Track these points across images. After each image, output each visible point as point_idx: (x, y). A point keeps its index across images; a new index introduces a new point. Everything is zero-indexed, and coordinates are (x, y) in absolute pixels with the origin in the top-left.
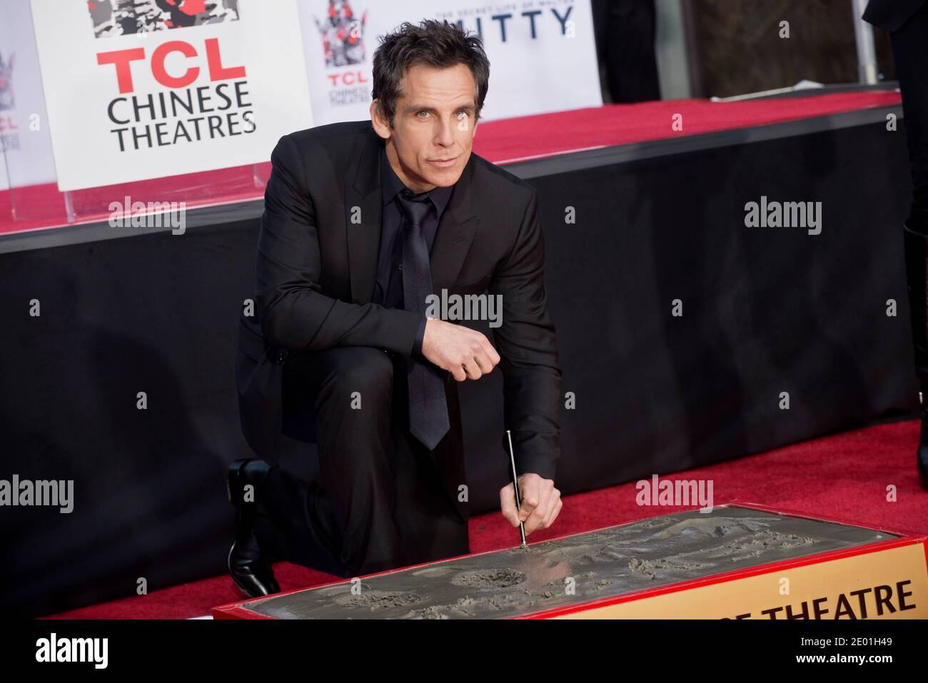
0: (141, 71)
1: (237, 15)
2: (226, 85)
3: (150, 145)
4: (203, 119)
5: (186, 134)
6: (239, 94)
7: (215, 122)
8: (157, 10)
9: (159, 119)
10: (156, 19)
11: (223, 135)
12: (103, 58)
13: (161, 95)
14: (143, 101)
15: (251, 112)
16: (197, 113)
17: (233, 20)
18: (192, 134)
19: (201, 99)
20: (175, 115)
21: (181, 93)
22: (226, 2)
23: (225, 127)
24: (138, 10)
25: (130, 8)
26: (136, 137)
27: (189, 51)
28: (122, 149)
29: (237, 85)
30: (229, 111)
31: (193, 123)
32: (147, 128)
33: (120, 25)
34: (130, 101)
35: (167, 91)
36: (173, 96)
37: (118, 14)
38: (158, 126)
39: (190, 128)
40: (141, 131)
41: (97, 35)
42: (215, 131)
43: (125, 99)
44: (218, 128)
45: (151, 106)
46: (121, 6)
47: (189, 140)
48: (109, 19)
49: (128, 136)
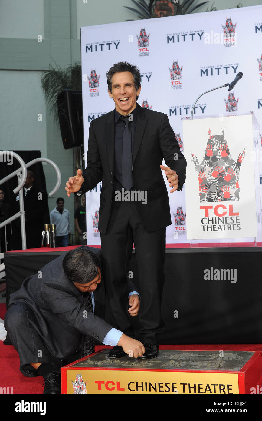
0: (211, 211)
1: (239, 199)
2: (233, 217)
3: (211, 230)
4: (226, 225)
5: (221, 229)
6: (237, 220)
7: (229, 226)
8: (217, 197)
9: (214, 224)
10: (217, 199)
11: (231, 230)
12: (202, 208)
13: (216, 218)
14: (211, 219)
15: (240, 225)
16: (225, 224)
17: (237, 200)
18: (223, 229)
19: (226, 220)
20: (219, 223)
21: (221, 218)
22: (236, 196)
23: (232, 228)
24: (212, 196)
25: (210, 196)
26: (208, 228)
27: (224, 207)
28: (204, 231)
29: (236, 217)
30: (233, 224)
31: (223, 226)
32: (211, 226)
33: (207, 200)
34: (207, 219)
35: (217, 217)
36: (219, 218)
37: (207, 197)
38: (214, 226)
39: (222, 227)
40: (209, 226)
41: (201, 202)
42: (229, 228)
43: (206, 218)
44: (230, 228)
45: (213, 220)
46: (208, 195)
47: (222, 230)
48: (205, 198)
49: (206, 228)
